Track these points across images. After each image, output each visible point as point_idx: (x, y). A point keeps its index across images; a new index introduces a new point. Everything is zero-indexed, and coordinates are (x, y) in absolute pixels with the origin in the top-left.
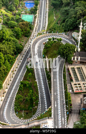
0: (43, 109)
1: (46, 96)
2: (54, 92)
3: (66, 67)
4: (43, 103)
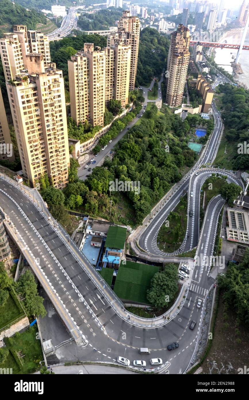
0: (187, 247)
1: (194, 235)
2: (204, 233)
4: (189, 240)
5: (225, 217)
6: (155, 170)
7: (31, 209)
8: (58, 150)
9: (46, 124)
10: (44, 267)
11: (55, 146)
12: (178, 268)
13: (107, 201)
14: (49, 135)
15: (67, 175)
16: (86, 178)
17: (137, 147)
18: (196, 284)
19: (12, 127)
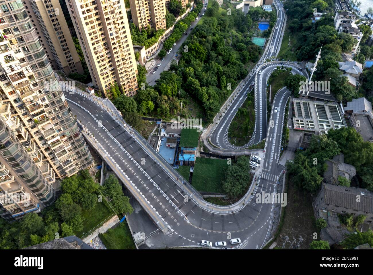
0: (257, 139)
1: (263, 127)
3: (291, 100)
4: (258, 133)
5: (291, 107)
6: (221, 68)
7: (107, 119)
8: (125, 58)
9: (109, 33)
10: (126, 171)
11: (121, 55)
12: (249, 159)
13: (178, 104)
14: (114, 44)
15: (136, 82)
16: (155, 84)
17: (201, 48)
18: (267, 172)
19: (77, 40)
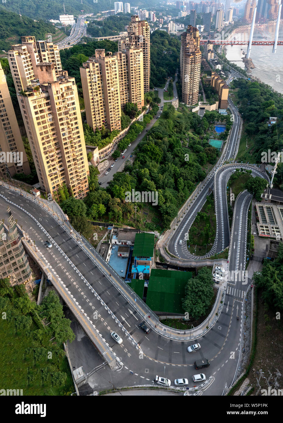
0: (219, 248)
1: (225, 234)
2: (234, 232)
3: (253, 204)
6: (178, 170)
7: (51, 224)
8: (76, 158)
9: (62, 133)
10: (69, 285)
11: (72, 155)
12: (212, 270)
14: (66, 144)
15: (87, 184)
17: (157, 149)
18: (232, 287)
19: (26, 139)
